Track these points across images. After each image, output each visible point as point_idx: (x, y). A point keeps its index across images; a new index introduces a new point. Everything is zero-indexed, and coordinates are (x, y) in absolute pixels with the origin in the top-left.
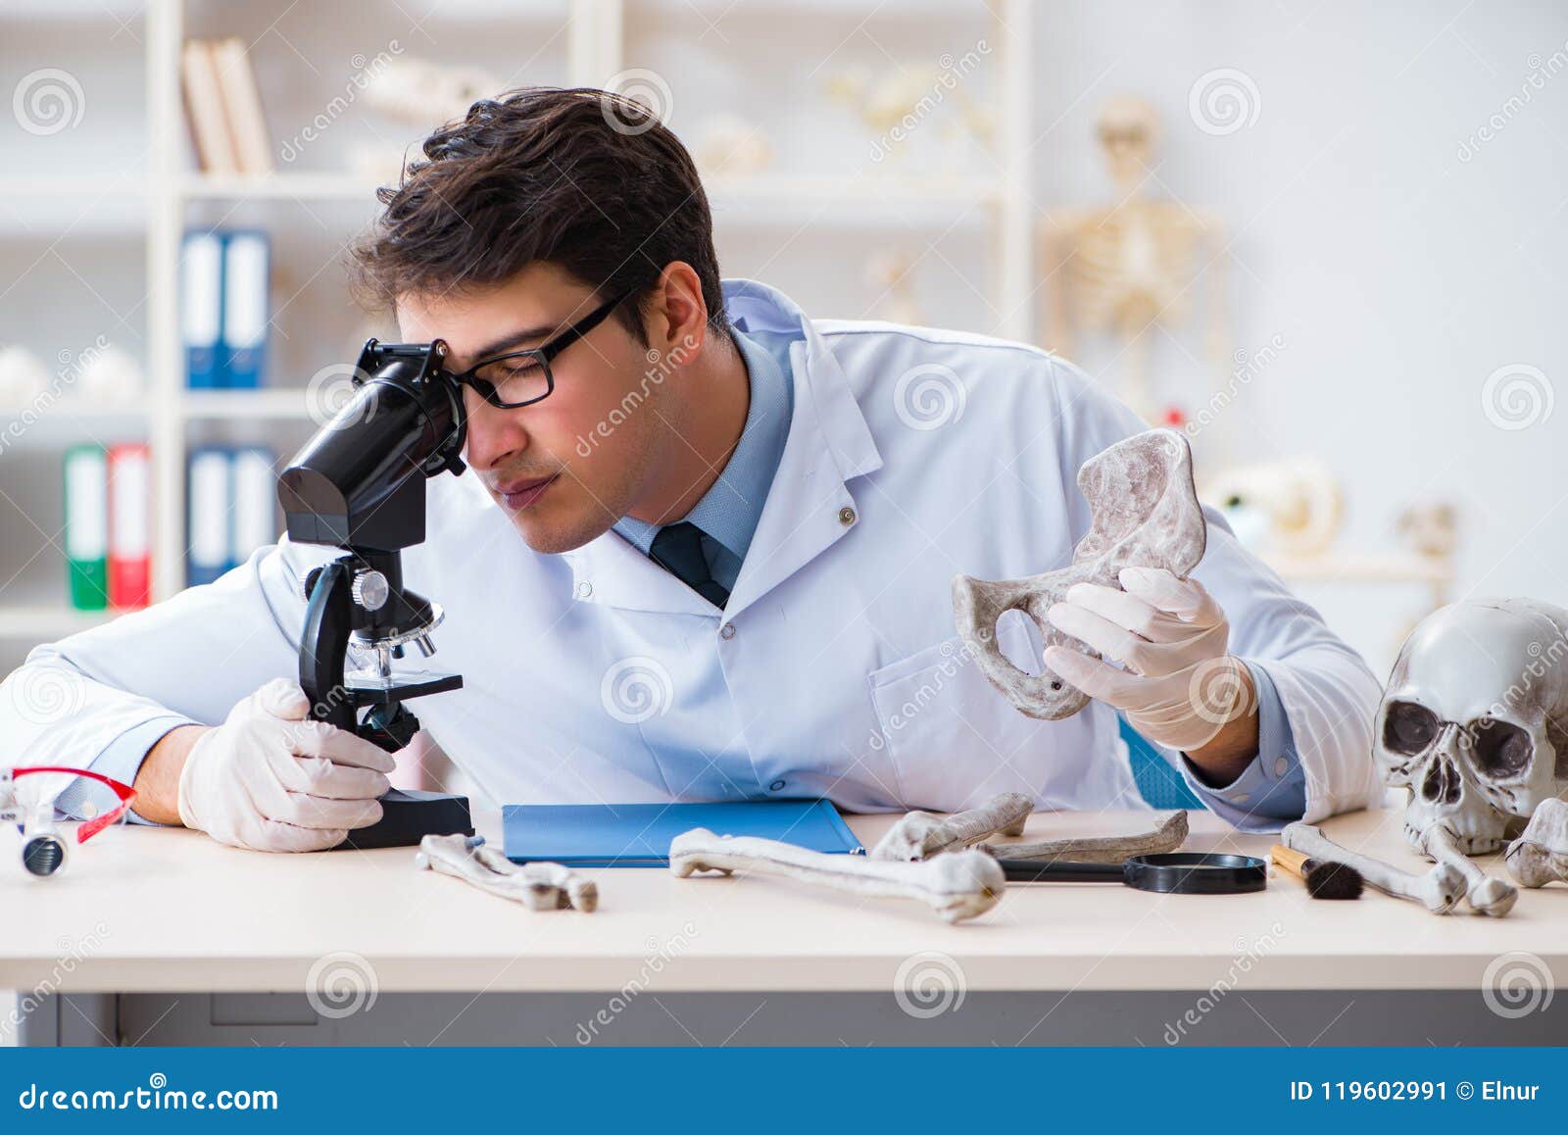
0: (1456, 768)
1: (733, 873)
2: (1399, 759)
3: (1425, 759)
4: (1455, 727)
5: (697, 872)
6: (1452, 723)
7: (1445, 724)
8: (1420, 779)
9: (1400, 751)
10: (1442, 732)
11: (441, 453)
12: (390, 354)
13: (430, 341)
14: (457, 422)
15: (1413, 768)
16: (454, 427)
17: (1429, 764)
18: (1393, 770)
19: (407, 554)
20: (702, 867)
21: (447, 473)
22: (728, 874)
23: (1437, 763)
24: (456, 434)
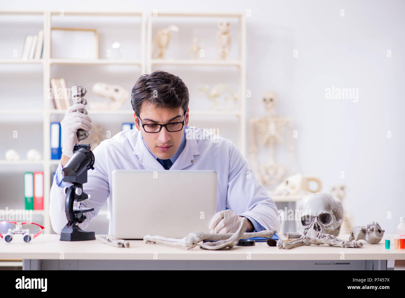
1: (156, 243)
5: (149, 242)
10: (314, 219)
11: (90, 166)
12: (80, 146)
13: (88, 144)
14: (93, 160)
16: (93, 161)
17: (313, 225)
19: (84, 185)
20: (149, 241)
21: (91, 169)
22: (155, 243)
23: (315, 225)
24: (93, 162)
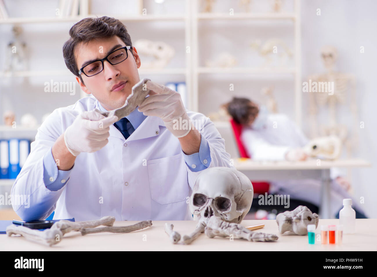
0: (213, 209)
2: (197, 208)
3: (204, 207)
4: (212, 199)
6: (211, 198)
7: (209, 198)
8: (203, 212)
9: (198, 206)
10: (209, 201)
15: (201, 210)
17: (205, 208)
18: (196, 210)
23: (208, 208)
